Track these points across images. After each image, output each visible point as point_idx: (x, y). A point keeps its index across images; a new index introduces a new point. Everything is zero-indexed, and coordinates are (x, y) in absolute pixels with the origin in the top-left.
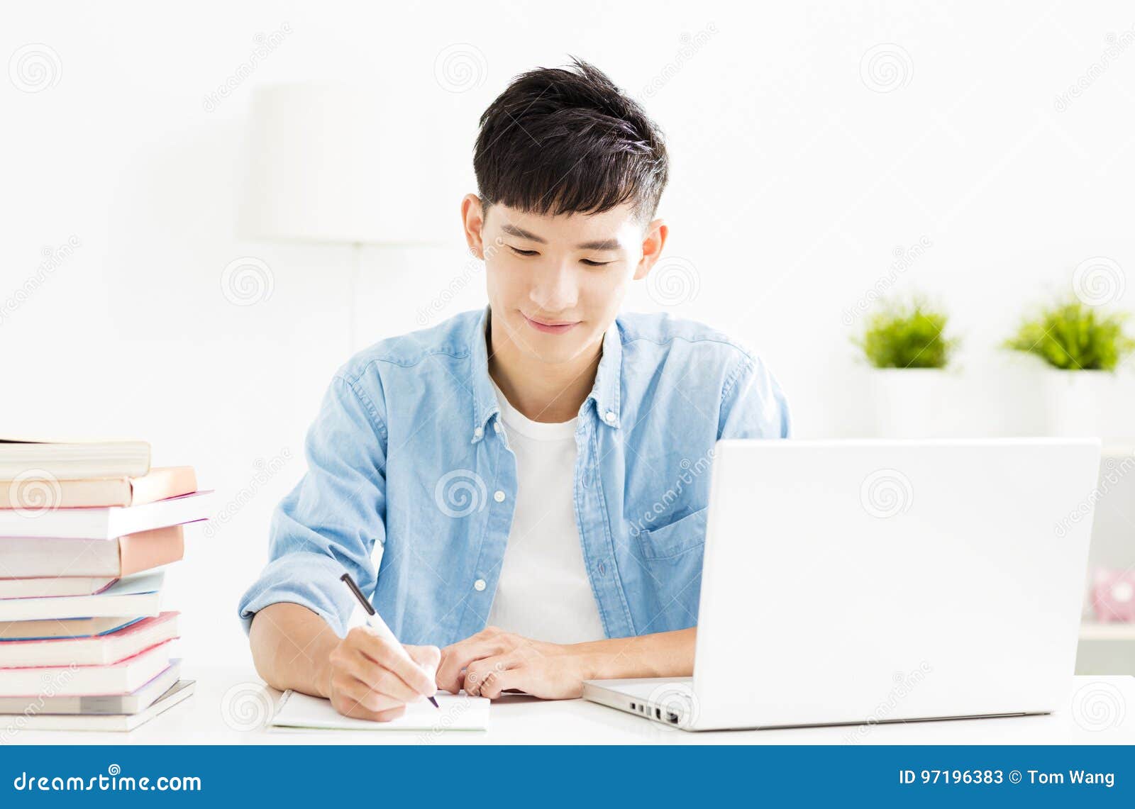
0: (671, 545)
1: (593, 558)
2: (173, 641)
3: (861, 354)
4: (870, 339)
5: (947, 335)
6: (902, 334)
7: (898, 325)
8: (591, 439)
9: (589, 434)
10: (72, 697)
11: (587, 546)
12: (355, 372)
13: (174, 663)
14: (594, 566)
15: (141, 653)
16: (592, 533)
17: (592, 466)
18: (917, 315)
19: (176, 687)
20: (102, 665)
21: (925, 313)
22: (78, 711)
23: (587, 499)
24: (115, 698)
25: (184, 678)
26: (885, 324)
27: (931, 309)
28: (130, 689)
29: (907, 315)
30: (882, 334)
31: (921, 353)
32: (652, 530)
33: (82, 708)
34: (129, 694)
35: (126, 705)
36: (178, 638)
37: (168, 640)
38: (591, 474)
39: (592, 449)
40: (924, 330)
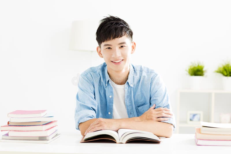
0: (142, 110)
1: (129, 112)
2: (56, 126)
3: (188, 73)
4: (189, 70)
5: (204, 69)
6: (195, 69)
7: (195, 68)
8: (128, 89)
9: (127, 89)
10: (37, 137)
11: (128, 110)
12: (86, 74)
13: (56, 130)
14: (129, 113)
15: (50, 128)
16: (129, 107)
17: (128, 95)
18: (198, 66)
19: (57, 135)
20: (43, 131)
21: (200, 65)
22: (38, 139)
23: (127, 101)
24: (45, 137)
25: (58, 133)
26: (192, 67)
27: (201, 65)
28: (48, 135)
29: (196, 66)
30: (191, 69)
31: (199, 73)
32: (138, 107)
33: (39, 139)
34: (48, 136)
35: (47, 138)
36: (57, 126)
37: (55, 126)
38: (128, 96)
39: (128, 91)
40: (200, 68)
